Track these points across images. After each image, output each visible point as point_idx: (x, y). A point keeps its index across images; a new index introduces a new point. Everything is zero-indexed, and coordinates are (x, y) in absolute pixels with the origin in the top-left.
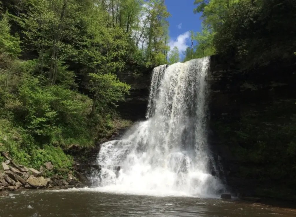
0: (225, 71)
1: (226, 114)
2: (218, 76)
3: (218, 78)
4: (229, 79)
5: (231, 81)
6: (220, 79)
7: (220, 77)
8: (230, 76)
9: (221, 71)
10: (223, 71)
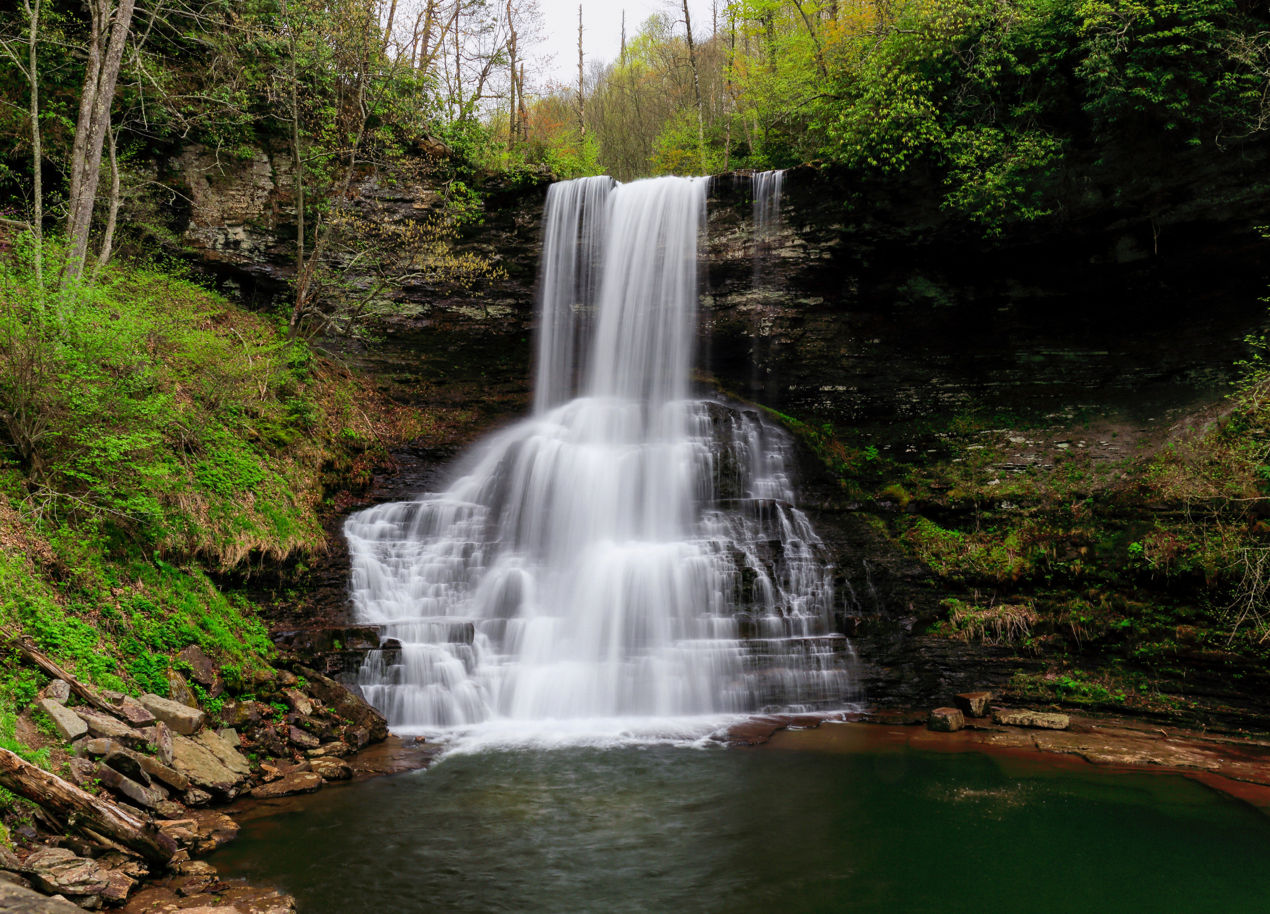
0: (851, 229)
1: (841, 388)
2: (823, 244)
3: (822, 251)
4: (859, 256)
5: (866, 264)
6: (827, 256)
7: (830, 249)
8: (864, 248)
9: (836, 226)
10: (847, 226)
